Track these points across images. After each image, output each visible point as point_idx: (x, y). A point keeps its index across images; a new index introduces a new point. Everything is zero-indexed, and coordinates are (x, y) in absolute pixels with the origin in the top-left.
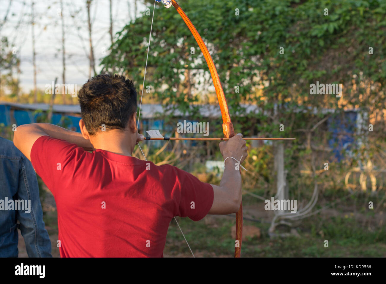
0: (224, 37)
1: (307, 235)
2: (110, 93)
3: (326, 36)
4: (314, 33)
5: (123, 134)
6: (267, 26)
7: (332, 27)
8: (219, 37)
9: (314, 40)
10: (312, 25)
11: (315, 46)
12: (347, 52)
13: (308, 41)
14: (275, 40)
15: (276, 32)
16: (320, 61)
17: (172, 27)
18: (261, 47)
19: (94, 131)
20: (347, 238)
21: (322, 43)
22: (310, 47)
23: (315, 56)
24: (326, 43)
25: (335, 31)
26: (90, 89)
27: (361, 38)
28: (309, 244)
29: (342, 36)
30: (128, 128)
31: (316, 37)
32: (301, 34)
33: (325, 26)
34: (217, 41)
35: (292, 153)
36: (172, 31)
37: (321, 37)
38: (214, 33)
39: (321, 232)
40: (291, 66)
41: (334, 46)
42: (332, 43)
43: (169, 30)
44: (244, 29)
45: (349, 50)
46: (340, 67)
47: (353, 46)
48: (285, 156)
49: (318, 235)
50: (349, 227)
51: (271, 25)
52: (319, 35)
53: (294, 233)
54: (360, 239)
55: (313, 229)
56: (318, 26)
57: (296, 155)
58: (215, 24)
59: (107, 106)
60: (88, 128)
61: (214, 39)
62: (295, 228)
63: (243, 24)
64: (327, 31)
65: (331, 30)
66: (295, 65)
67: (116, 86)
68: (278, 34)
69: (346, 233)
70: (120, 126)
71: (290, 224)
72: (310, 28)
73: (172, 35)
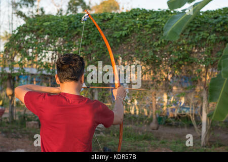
0: (69, 35)
1: (108, 135)
2: (72, 63)
3: (121, 37)
4: (115, 36)
5: (77, 84)
6: (91, 31)
7: (124, 33)
8: (66, 35)
9: (115, 39)
10: (114, 31)
11: (115, 42)
12: (131, 46)
13: (112, 40)
14: (95, 38)
15: (96, 34)
16: (117, 50)
17: (42, 30)
18: (88, 42)
19: (63, 81)
20: (128, 137)
21: (119, 41)
22: (113, 42)
23: (115, 47)
24: (121, 41)
25: (126, 35)
26: (63, 60)
27: (138, 39)
28: (110, 140)
29: (128, 38)
30: (79, 81)
31: (116, 37)
32: (108, 36)
33: (120, 32)
34: (65, 37)
35: (102, 94)
36: (42, 31)
37: (118, 38)
38: (64, 33)
39: (115, 134)
40: (103, 52)
41: (125, 43)
42: (124, 41)
43: (40, 31)
44: (79, 32)
45: (132, 45)
46: (127, 53)
47: (134, 43)
48: (98, 96)
49: (114, 135)
50: (130, 132)
51: (93, 31)
52: (118, 37)
53: (102, 133)
54: (135, 138)
55: (111, 133)
56: (116, 32)
57: (104, 95)
58: (64, 29)
59: (71, 70)
60: (60, 79)
61: (64, 36)
62: (102, 131)
63: (79, 30)
64: (121, 35)
65: (124, 35)
66: (105, 51)
67: (75, 60)
68: (96, 35)
69: (128, 135)
70: (76, 80)
71: (100, 130)
72: (113, 33)
73: (42, 33)
